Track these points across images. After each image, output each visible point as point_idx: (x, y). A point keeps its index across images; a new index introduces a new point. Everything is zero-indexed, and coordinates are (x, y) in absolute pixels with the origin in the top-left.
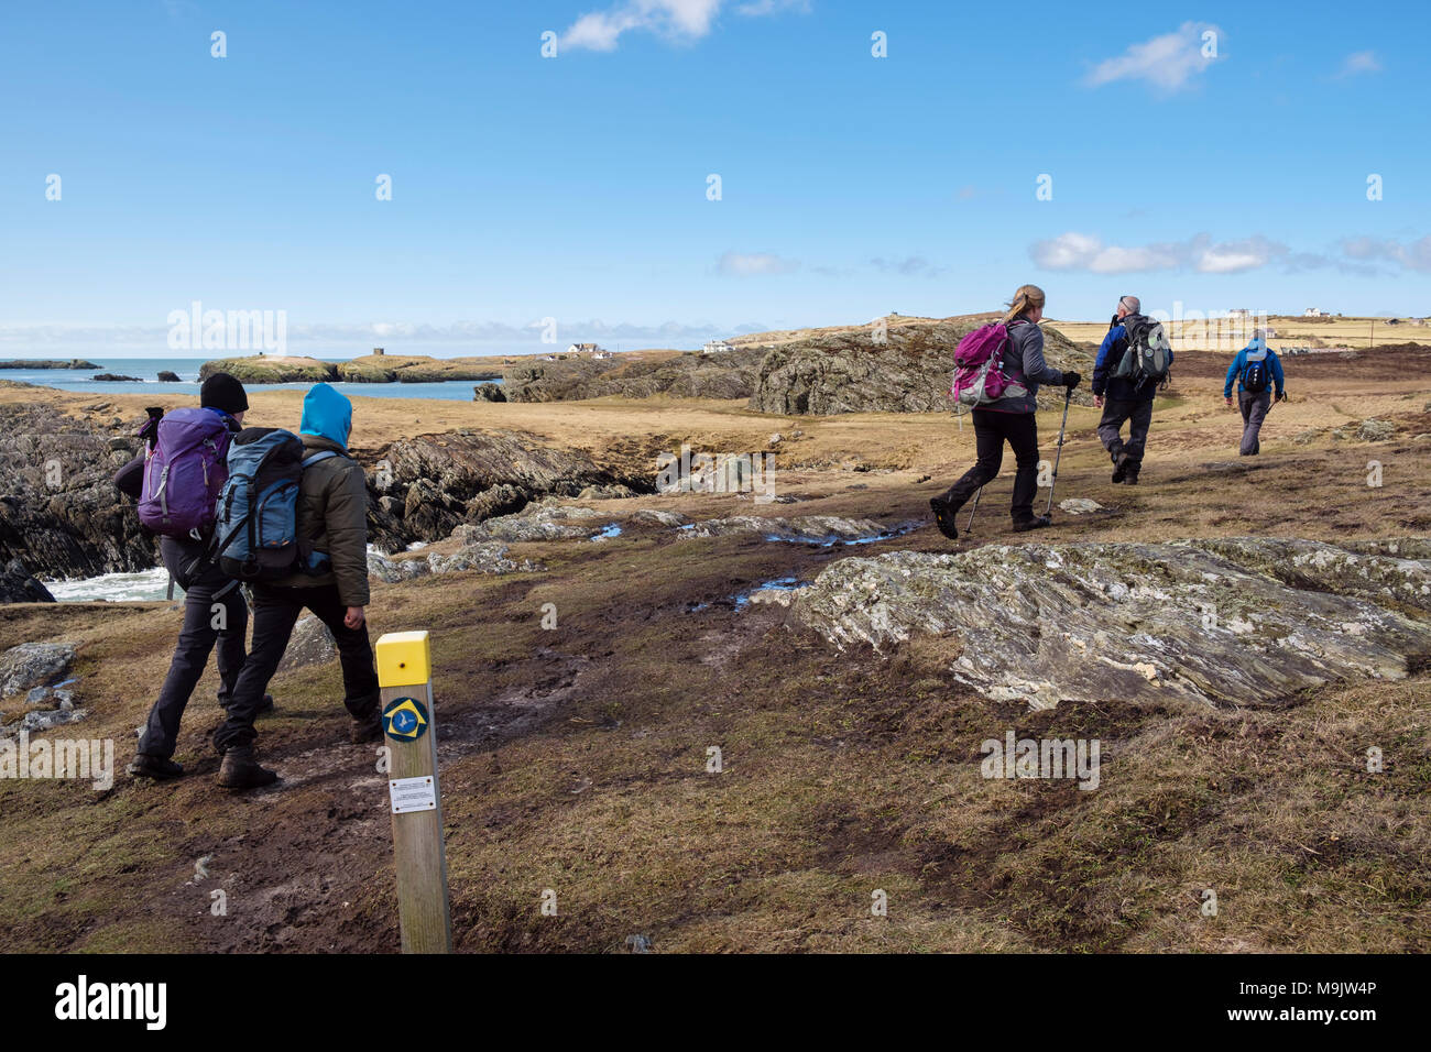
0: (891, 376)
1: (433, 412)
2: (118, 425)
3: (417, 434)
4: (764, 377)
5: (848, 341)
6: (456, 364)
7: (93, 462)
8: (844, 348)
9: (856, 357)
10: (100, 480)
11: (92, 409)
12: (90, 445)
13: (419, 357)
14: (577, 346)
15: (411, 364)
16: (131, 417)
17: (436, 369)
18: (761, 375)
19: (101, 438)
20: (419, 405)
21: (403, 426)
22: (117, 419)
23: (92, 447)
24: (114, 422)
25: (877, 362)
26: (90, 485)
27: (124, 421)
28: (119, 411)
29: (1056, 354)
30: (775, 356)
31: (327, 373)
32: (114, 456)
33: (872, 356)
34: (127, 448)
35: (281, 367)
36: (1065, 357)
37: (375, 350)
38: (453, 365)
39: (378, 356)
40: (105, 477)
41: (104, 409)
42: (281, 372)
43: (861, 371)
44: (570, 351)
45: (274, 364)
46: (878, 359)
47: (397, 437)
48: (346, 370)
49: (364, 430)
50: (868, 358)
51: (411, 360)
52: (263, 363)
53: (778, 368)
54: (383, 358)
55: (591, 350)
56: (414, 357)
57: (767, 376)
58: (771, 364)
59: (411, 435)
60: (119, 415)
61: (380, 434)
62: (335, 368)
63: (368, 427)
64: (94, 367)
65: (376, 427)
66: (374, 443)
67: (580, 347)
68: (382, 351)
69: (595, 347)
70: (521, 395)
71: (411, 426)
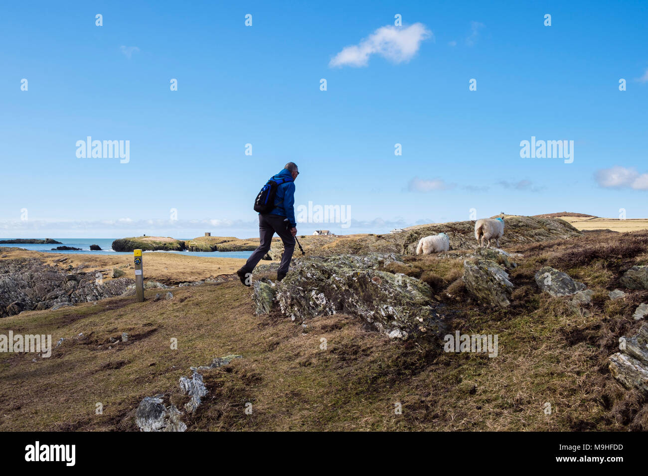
0: (473, 246)
1: (228, 264)
2: (71, 269)
3: (219, 274)
4: (406, 246)
5: (450, 227)
6: (249, 242)
7: (59, 286)
8: (448, 231)
9: (454, 236)
10: (62, 295)
11: (59, 261)
12: (57, 278)
13: (229, 238)
14: (318, 232)
15: (225, 241)
16: (77, 265)
17: (239, 244)
18: (404, 245)
19: (63, 275)
20: (222, 260)
21: (211, 270)
22: (70, 266)
23: (58, 279)
24: (69, 267)
25: (466, 239)
26: (57, 298)
27: (74, 267)
28: (72, 262)
29: (564, 234)
30: (412, 235)
31: (179, 246)
32: (69, 283)
33: (463, 235)
34: (75, 280)
35: (155, 243)
36: (569, 236)
37: (206, 234)
38: (247, 242)
39: (207, 237)
40: (64, 294)
41: (64, 261)
42: (154, 245)
43: (457, 243)
44: (314, 234)
45: (151, 241)
46: (467, 237)
47: (208, 276)
48: (190, 244)
49: (192, 272)
50: (461, 236)
51: (225, 239)
52: (145, 241)
53: (413, 242)
54: (210, 238)
55: (326, 234)
56: (227, 238)
57: (407, 246)
58: (410, 239)
59: (215, 275)
60: (71, 264)
61: (200, 274)
62: (184, 243)
63: (194, 271)
64: (57, 243)
65: (198, 271)
66: (196, 279)
67: (319, 232)
68: (209, 234)
69: (328, 232)
70: (280, 257)
71: (215, 271)
